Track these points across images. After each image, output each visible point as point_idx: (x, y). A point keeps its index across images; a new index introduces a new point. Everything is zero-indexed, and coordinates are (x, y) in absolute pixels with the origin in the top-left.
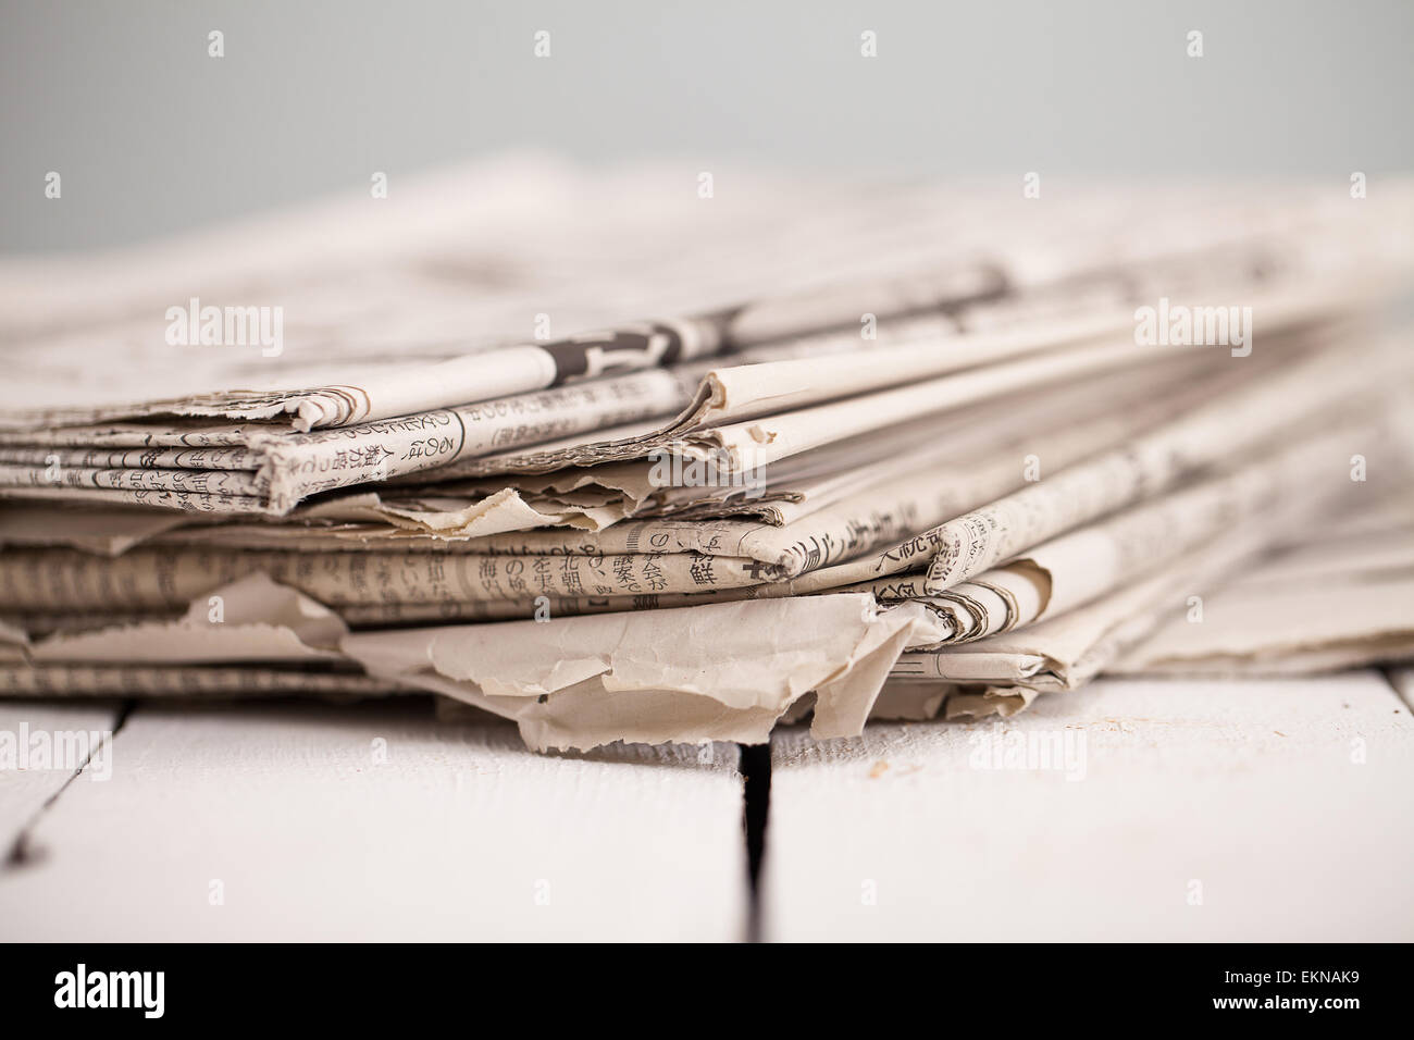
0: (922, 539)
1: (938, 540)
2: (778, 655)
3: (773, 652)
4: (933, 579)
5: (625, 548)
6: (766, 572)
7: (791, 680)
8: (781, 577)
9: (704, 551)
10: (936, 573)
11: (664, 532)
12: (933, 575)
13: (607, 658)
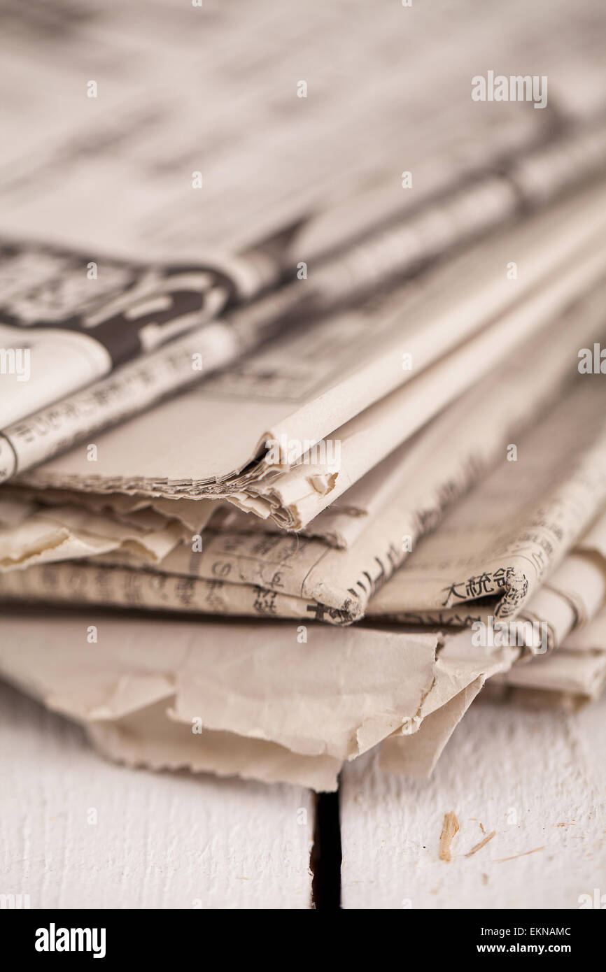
0: (489, 581)
1: (505, 583)
2: (345, 697)
3: (339, 693)
4: (501, 617)
5: (185, 570)
6: (331, 614)
7: (358, 732)
8: (346, 621)
9: (268, 587)
10: (503, 612)
11: (226, 560)
12: (501, 613)
13: (171, 678)
